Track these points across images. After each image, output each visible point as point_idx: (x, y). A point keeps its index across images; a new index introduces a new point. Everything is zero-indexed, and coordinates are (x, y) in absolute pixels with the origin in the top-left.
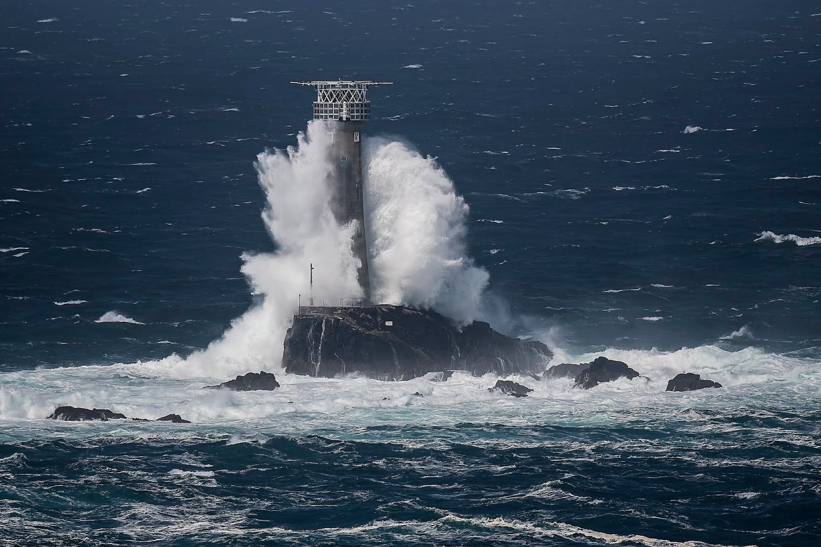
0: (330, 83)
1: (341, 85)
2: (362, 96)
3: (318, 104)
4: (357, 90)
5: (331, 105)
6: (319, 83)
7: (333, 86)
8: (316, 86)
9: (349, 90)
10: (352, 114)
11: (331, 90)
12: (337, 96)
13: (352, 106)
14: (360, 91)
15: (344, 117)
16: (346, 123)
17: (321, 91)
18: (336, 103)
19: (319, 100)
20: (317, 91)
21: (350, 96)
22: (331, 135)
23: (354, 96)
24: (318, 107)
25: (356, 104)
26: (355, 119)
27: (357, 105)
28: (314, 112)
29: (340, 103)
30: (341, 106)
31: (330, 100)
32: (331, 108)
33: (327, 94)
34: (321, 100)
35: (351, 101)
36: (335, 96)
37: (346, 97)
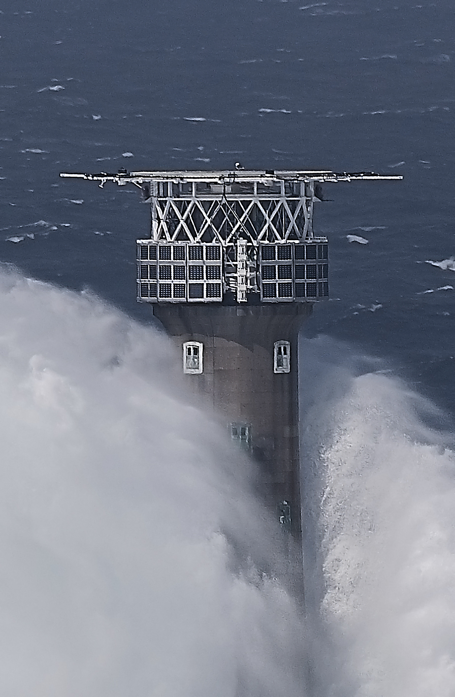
0: (194, 177)
1: (229, 184)
2: (300, 220)
3: (154, 248)
4: (283, 200)
5: (196, 252)
6: (155, 178)
7: (203, 188)
8: (147, 187)
9: (255, 200)
10: (266, 281)
11: (194, 199)
12: (217, 222)
13: (267, 252)
14: (293, 205)
15: (241, 290)
16: (246, 311)
17: (162, 204)
18: (214, 243)
19: (156, 236)
20: (151, 204)
21: (260, 221)
22: (196, 350)
23: (274, 222)
24: (153, 257)
25: (281, 247)
26: (278, 299)
27: (284, 251)
28: (139, 274)
29: (226, 243)
30: (231, 253)
31: (194, 236)
32: (198, 262)
33: (182, 215)
34: (162, 236)
35: (263, 239)
36: (209, 222)
37: (247, 225)
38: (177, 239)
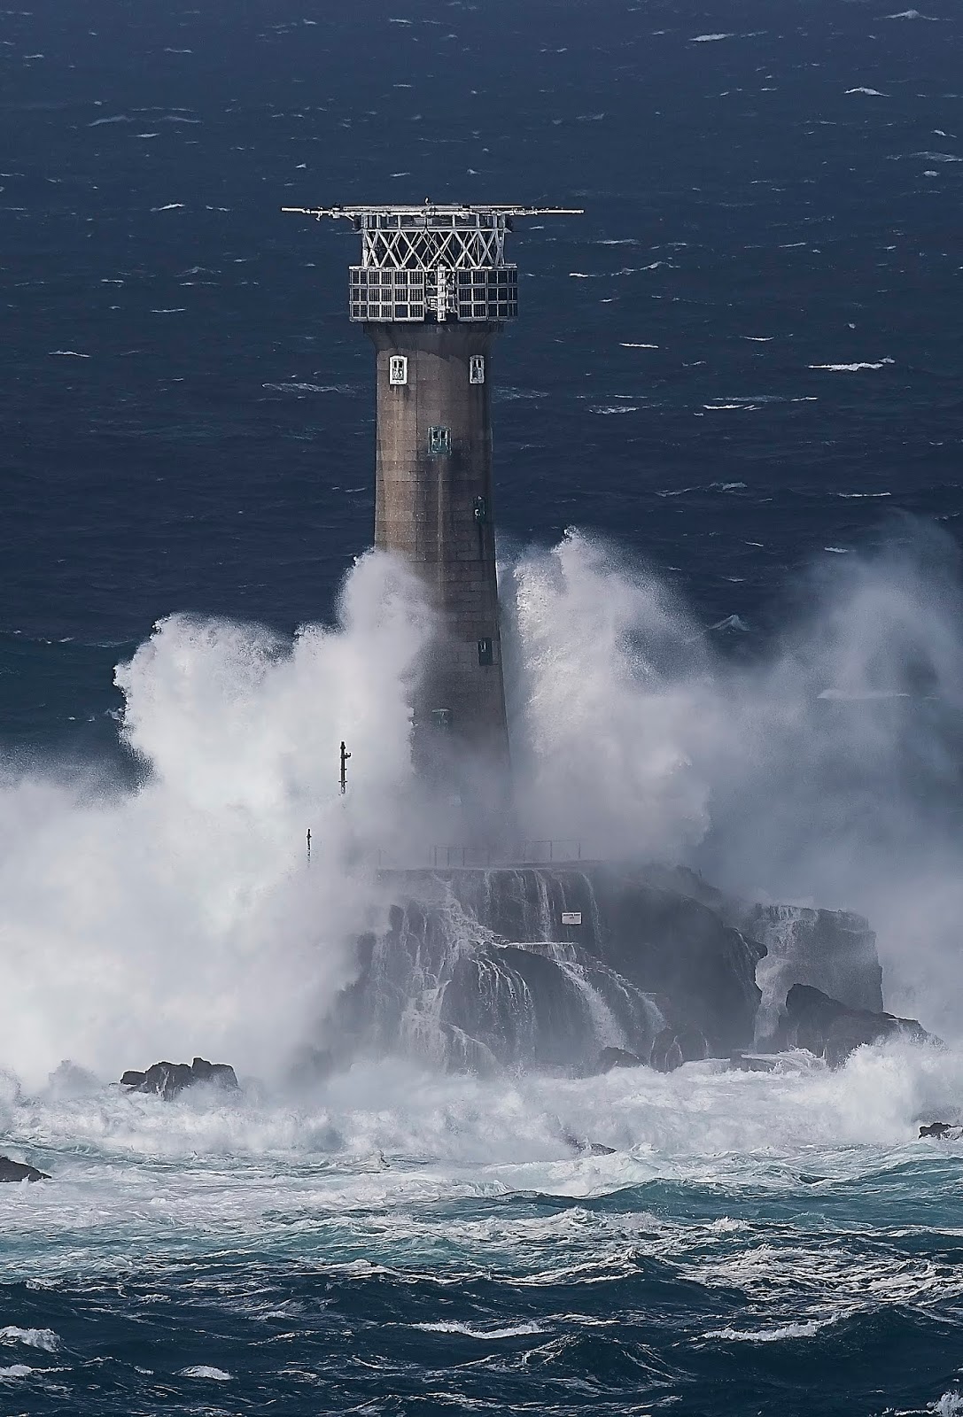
0: (399, 211)
1: (430, 217)
2: (493, 249)
3: (364, 274)
4: (478, 231)
5: (402, 278)
6: (365, 211)
7: (407, 220)
8: (358, 220)
9: (453, 231)
10: (462, 303)
11: (400, 232)
12: (420, 250)
13: (464, 277)
14: (487, 236)
15: (441, 311)
16: (445, 329)
17: (371, 235)
18: (417, 270)
19: (366, 263)
20: (361, 235)
21: (458, 250)
22: (402, 363)
23: (470, 250)
25: (476, 273)
26: (473, 318)
27: (479, 276)
28: (352, 297)
29: (427, 269)
30: (432, 278)
31: (400, 263)
32: (402, 286)
33: (389, 244)
34: (371, 263)
35: (460, 265)
36: (413, 251)
37: (446, 253)
38: (385, 266)
